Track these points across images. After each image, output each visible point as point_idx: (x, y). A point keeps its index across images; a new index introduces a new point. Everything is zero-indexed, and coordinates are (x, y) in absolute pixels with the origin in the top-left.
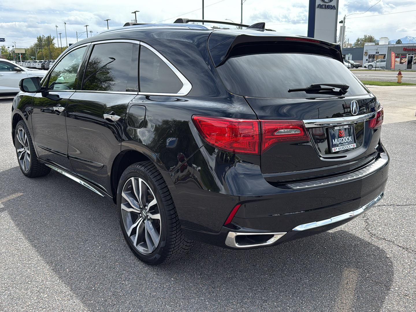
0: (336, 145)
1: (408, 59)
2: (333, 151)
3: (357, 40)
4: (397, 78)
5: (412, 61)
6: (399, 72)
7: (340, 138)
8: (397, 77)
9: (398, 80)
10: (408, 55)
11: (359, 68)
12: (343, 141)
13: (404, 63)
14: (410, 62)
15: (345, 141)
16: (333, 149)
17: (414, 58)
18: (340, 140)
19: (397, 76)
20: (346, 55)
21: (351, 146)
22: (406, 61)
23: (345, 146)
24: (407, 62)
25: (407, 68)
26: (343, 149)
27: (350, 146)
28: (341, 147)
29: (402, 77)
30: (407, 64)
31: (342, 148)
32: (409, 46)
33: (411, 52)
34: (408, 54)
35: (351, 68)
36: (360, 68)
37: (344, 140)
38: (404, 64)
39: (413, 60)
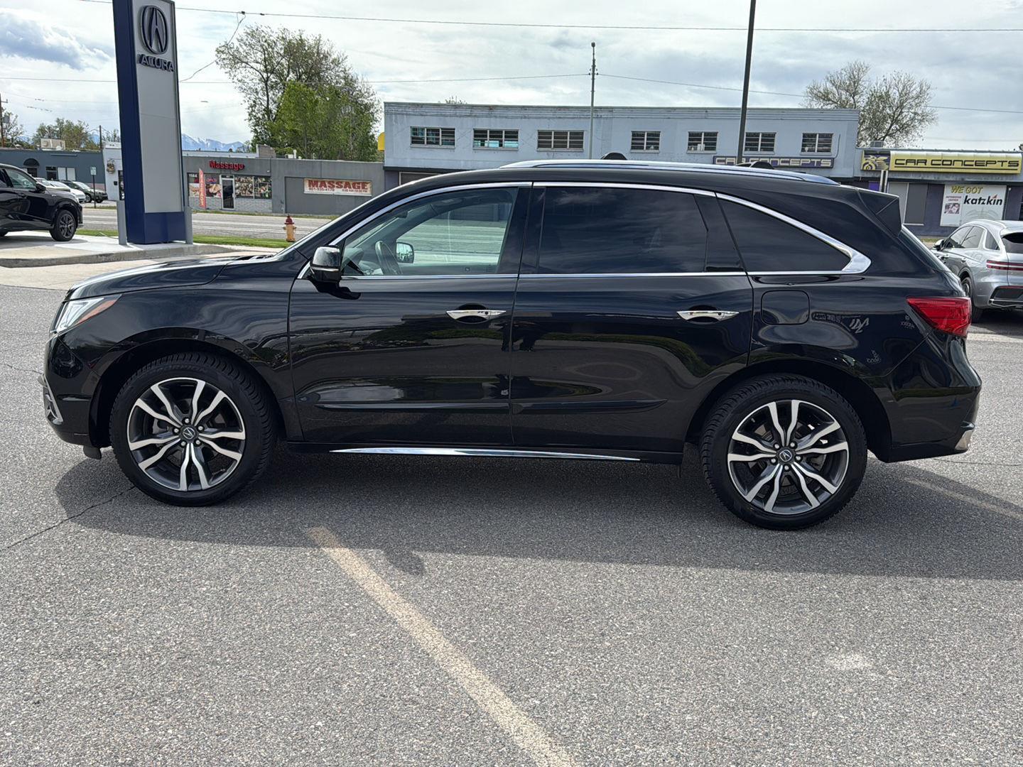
1: (224, 187)
3: (39, 130)
4: (285, 232)
5: (232, 192)
6: (286, 218)
8: (284, 228)
9: (288, 235)
10: (222, 177)
11: (104, 201)
13: (215, 194)
14: (228, 193)
17: (235, 184)
19: (285, 226)
20: (59, 169)
22: (219, 191)
24: (222, 192)
25: (224, 207)
29: (295, 228)
30: (222, 196)
32: (220, 158)
33: (228, 171)
34: (220, 176)
35: (86, 202)
36: (105, 203)
38: (217, 196)
39: (234, 189)
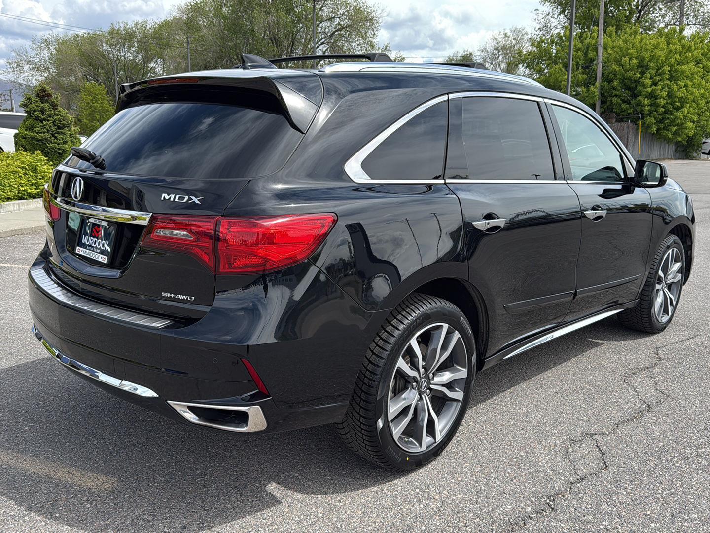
0: (84, 246)
2: (76, 252)
7: (93, 238)
12: (95, 244)
15: (99, 246)
16: (78, 248)
18: (92, 240)
21: (100, 257)
23: (93, 253)
26: (89, 256)
27: (98, 257)
28: (88, 251)
31: (88, 254)
37: (97, 243)
